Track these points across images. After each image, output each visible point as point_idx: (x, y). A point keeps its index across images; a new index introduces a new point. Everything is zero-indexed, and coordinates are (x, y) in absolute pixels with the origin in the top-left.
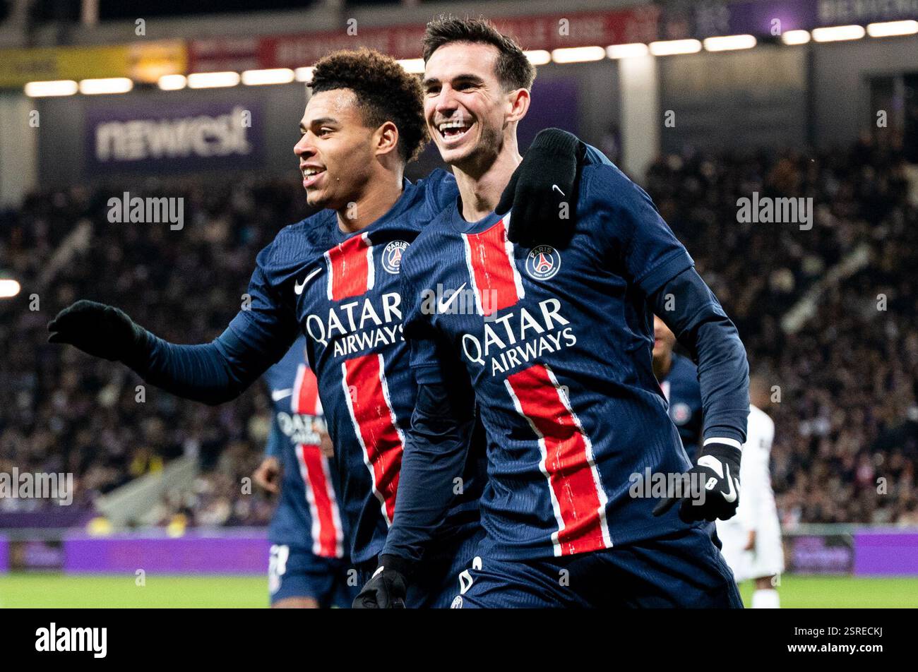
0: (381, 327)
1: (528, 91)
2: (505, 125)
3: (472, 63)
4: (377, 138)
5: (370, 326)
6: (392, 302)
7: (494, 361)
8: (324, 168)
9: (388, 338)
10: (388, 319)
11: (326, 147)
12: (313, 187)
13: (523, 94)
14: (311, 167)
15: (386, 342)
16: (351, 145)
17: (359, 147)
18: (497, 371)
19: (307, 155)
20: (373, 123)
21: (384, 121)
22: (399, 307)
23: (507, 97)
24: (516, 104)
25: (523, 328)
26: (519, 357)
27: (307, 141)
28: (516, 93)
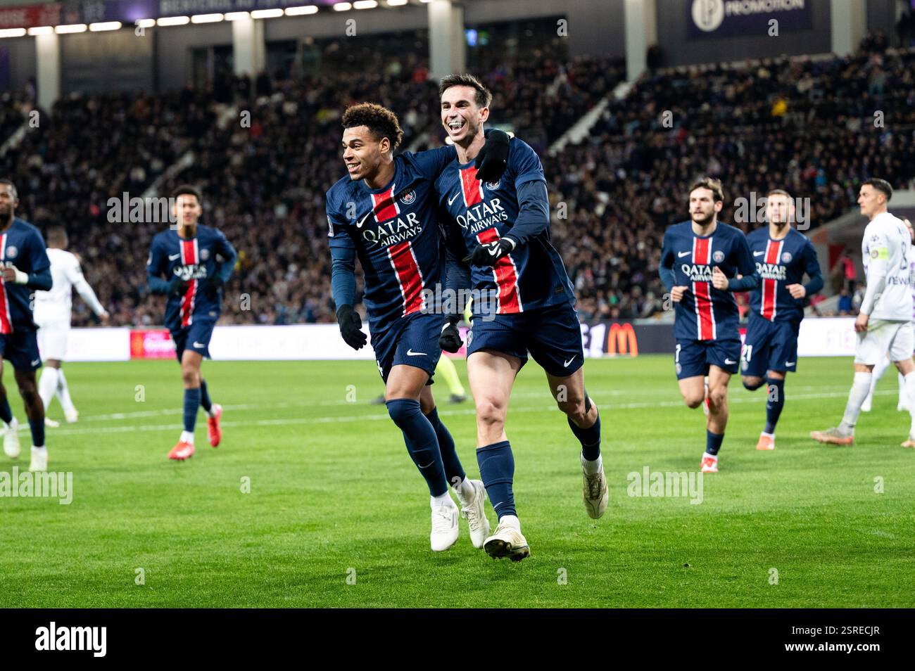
0: (408, 229)
1: (487, 108)
2: (479, 125)
3: (464, 95)
4: (381, 146)
5: (403, 230)
6: (411, 217)
7: (472, 227)
8: (360, 163)
9: (412, 233)
10: (411, 225)
11: (359, 153)
12: (355, 173)
13: (486, 109)
14: (352, 164)
15: (412, 235)
16: (370, 152)
17: (373, 151)
18: (474, 231)
19: (350, 159)
20: (377, 140)
21: (383, 138)
22: (415, 219)
23: (479, 111)
24: (483, 114)
25: (485, 212)
26: (483, 225)
27: (348, 152)
28: (483, 109)
